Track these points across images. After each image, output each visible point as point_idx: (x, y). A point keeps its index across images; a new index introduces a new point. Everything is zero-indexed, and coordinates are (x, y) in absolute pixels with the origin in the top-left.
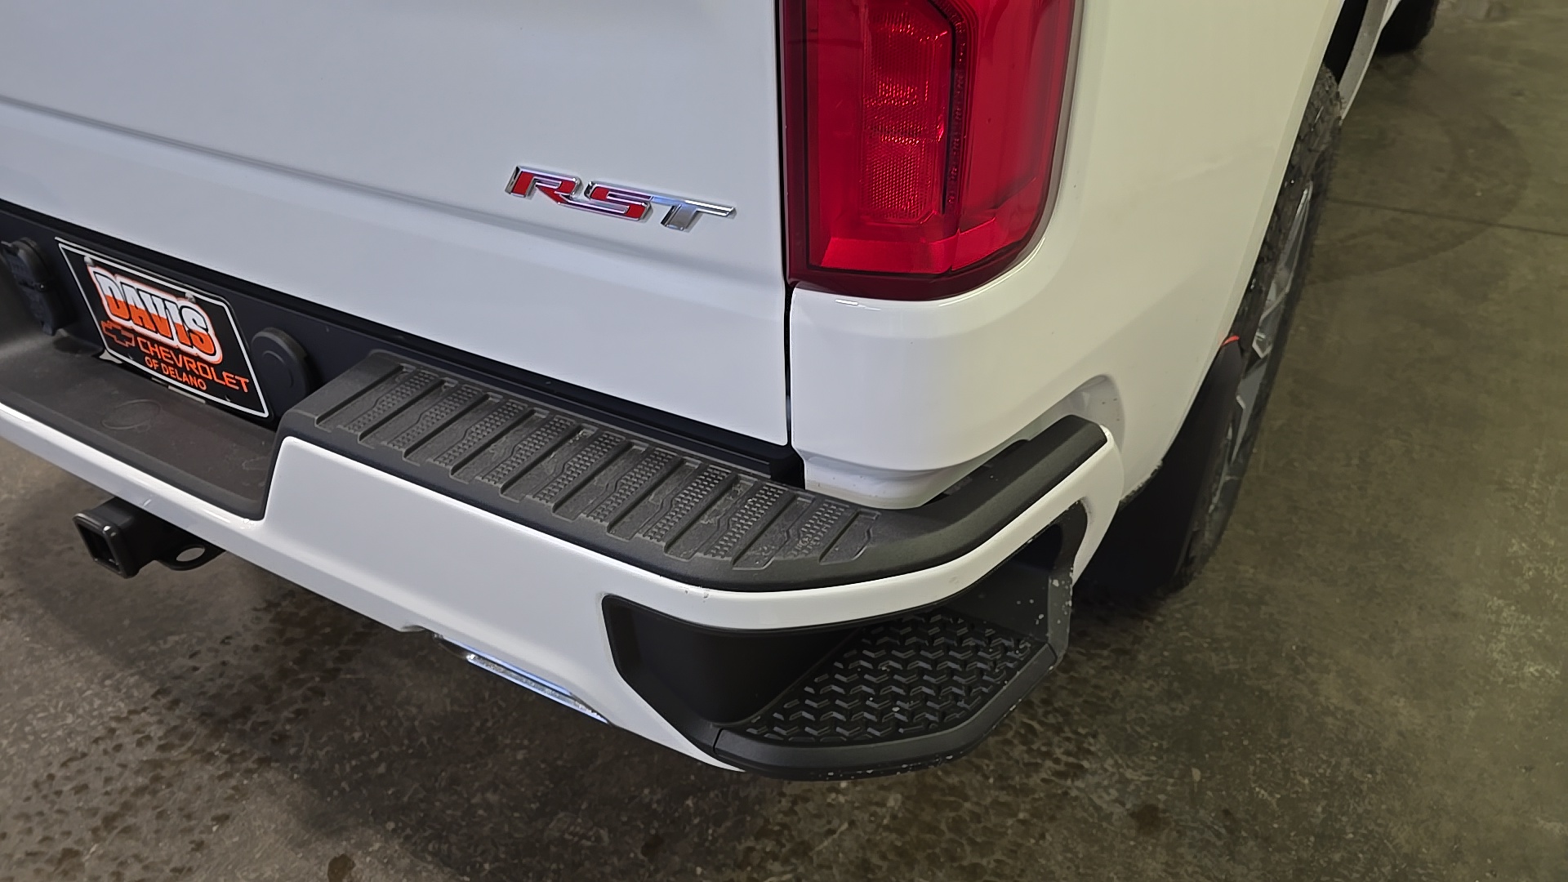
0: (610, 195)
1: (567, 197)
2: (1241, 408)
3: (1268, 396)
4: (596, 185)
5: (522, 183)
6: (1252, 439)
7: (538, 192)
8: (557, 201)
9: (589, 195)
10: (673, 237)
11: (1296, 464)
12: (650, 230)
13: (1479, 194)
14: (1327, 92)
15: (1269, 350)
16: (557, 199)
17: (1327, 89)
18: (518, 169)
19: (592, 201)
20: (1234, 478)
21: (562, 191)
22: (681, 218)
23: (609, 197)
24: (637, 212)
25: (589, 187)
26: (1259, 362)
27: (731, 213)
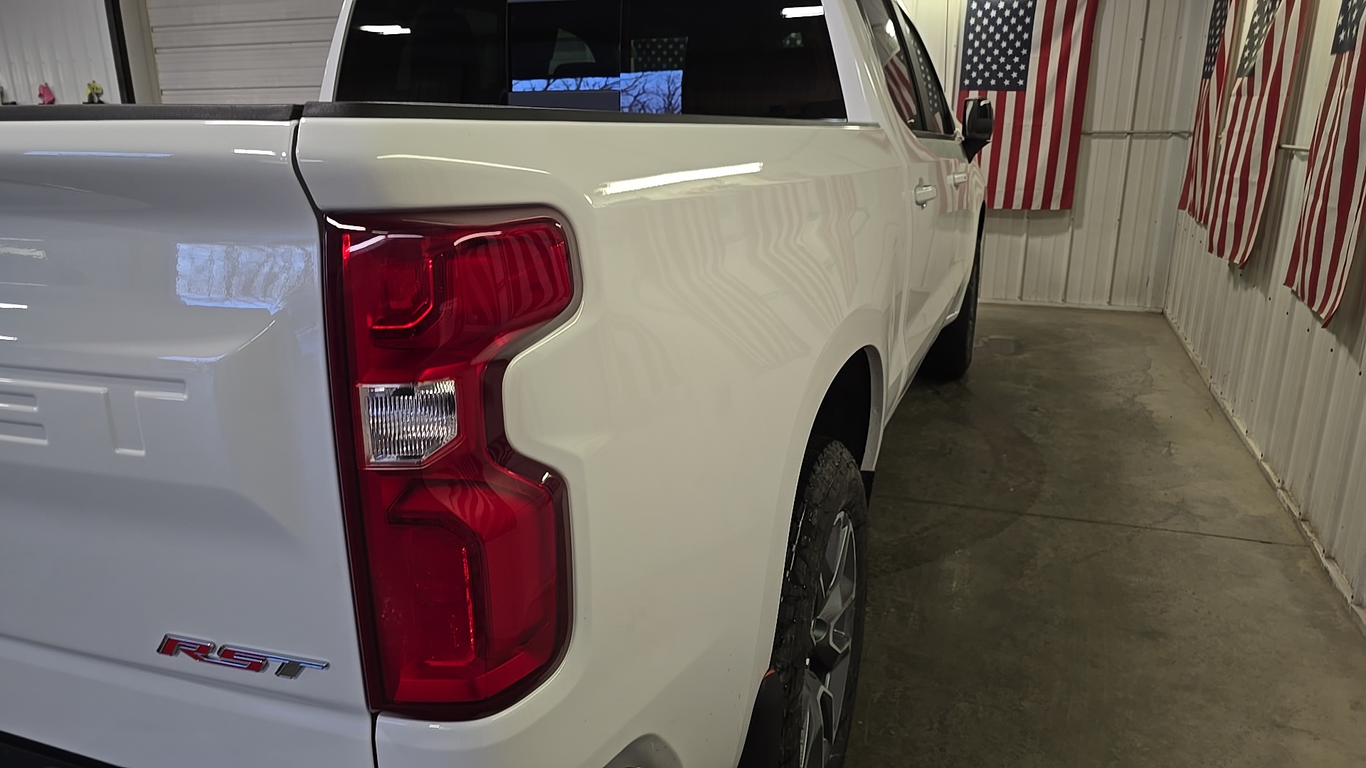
0: (237, 656)
1: (206, 657)
2: (830, 696)
3: (856, 680)
4: (226, 648)
5: (169, 646)
6: (848, 718)
7: (182, 653)
8: (196, 659)
9: (221, 654)
10: (286, 683)
11: (892, 732)
12: (268, 678)
13: (1012, 490)
14: (837, 466)
15: (848, 644)
16: (196, 658)
17: (837, 464)
18: (166, 636)
19: (222, 659)
20: (837, 755)
21: (201, 652)
22: (290, 669)
23: (235, 657)
24: (257, 665)
25: (221, 649)
26: (839, 657)
27: (326, 666)
